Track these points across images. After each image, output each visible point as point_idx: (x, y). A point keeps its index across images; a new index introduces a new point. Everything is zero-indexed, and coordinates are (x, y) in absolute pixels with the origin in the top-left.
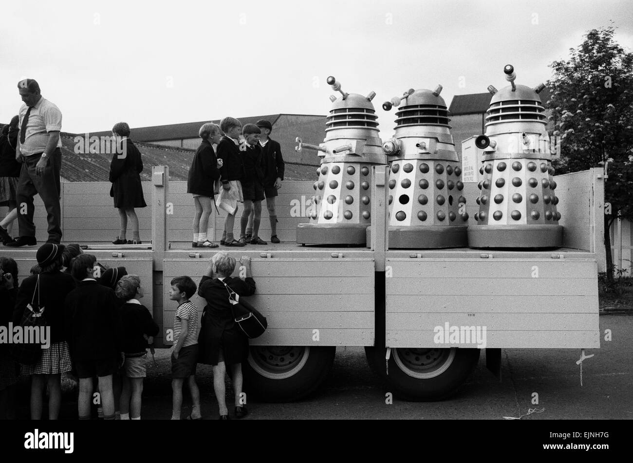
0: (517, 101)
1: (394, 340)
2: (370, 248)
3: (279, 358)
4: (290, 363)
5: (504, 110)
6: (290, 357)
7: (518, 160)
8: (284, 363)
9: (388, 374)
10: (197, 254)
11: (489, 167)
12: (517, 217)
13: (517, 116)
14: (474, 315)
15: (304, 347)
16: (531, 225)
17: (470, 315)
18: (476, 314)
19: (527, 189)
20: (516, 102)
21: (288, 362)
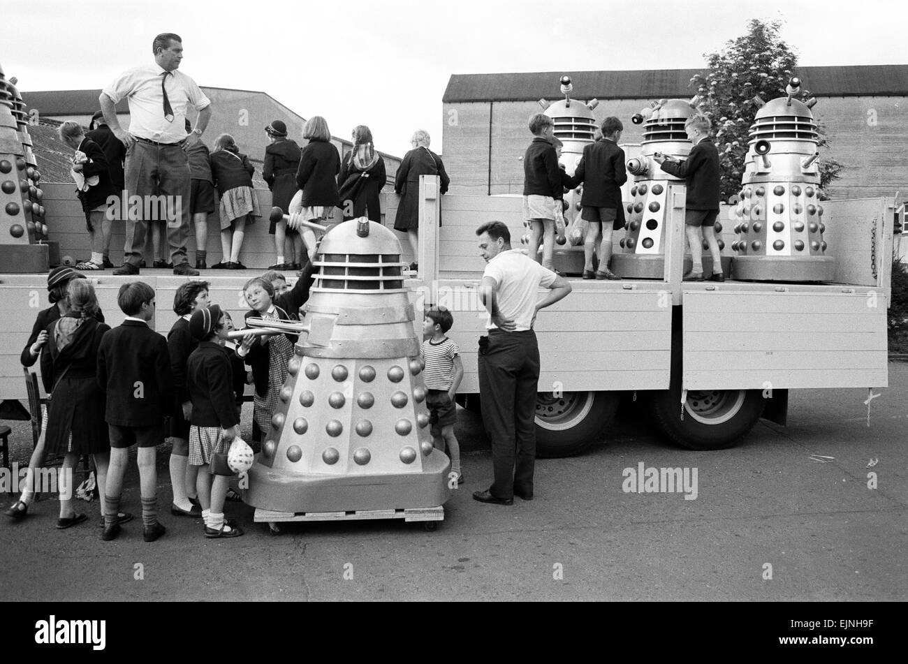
0: (794, 117)
1: (691, 382)
2: (663, 279)
3: (547, 407)
4: (560, 412)
5: (778, 126)
6: (559, 405)
7: (798, 184)
8: (551, 413)
9: (682, 419)
10: (475, 284)
11: (761, 190)
12: (800, 248)
13: (793, 135)
14: (772, 353)
15: (588, 392)
16: (814, 257)
17: (767, 353)
18: (774, 353)
19: (808, 216)
20: (792, 118)
21: (556, 412)
